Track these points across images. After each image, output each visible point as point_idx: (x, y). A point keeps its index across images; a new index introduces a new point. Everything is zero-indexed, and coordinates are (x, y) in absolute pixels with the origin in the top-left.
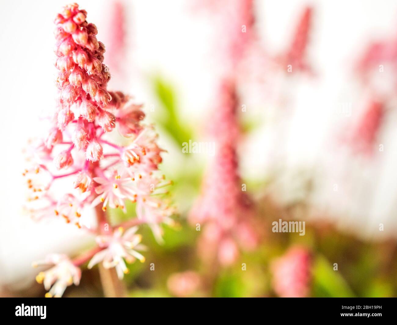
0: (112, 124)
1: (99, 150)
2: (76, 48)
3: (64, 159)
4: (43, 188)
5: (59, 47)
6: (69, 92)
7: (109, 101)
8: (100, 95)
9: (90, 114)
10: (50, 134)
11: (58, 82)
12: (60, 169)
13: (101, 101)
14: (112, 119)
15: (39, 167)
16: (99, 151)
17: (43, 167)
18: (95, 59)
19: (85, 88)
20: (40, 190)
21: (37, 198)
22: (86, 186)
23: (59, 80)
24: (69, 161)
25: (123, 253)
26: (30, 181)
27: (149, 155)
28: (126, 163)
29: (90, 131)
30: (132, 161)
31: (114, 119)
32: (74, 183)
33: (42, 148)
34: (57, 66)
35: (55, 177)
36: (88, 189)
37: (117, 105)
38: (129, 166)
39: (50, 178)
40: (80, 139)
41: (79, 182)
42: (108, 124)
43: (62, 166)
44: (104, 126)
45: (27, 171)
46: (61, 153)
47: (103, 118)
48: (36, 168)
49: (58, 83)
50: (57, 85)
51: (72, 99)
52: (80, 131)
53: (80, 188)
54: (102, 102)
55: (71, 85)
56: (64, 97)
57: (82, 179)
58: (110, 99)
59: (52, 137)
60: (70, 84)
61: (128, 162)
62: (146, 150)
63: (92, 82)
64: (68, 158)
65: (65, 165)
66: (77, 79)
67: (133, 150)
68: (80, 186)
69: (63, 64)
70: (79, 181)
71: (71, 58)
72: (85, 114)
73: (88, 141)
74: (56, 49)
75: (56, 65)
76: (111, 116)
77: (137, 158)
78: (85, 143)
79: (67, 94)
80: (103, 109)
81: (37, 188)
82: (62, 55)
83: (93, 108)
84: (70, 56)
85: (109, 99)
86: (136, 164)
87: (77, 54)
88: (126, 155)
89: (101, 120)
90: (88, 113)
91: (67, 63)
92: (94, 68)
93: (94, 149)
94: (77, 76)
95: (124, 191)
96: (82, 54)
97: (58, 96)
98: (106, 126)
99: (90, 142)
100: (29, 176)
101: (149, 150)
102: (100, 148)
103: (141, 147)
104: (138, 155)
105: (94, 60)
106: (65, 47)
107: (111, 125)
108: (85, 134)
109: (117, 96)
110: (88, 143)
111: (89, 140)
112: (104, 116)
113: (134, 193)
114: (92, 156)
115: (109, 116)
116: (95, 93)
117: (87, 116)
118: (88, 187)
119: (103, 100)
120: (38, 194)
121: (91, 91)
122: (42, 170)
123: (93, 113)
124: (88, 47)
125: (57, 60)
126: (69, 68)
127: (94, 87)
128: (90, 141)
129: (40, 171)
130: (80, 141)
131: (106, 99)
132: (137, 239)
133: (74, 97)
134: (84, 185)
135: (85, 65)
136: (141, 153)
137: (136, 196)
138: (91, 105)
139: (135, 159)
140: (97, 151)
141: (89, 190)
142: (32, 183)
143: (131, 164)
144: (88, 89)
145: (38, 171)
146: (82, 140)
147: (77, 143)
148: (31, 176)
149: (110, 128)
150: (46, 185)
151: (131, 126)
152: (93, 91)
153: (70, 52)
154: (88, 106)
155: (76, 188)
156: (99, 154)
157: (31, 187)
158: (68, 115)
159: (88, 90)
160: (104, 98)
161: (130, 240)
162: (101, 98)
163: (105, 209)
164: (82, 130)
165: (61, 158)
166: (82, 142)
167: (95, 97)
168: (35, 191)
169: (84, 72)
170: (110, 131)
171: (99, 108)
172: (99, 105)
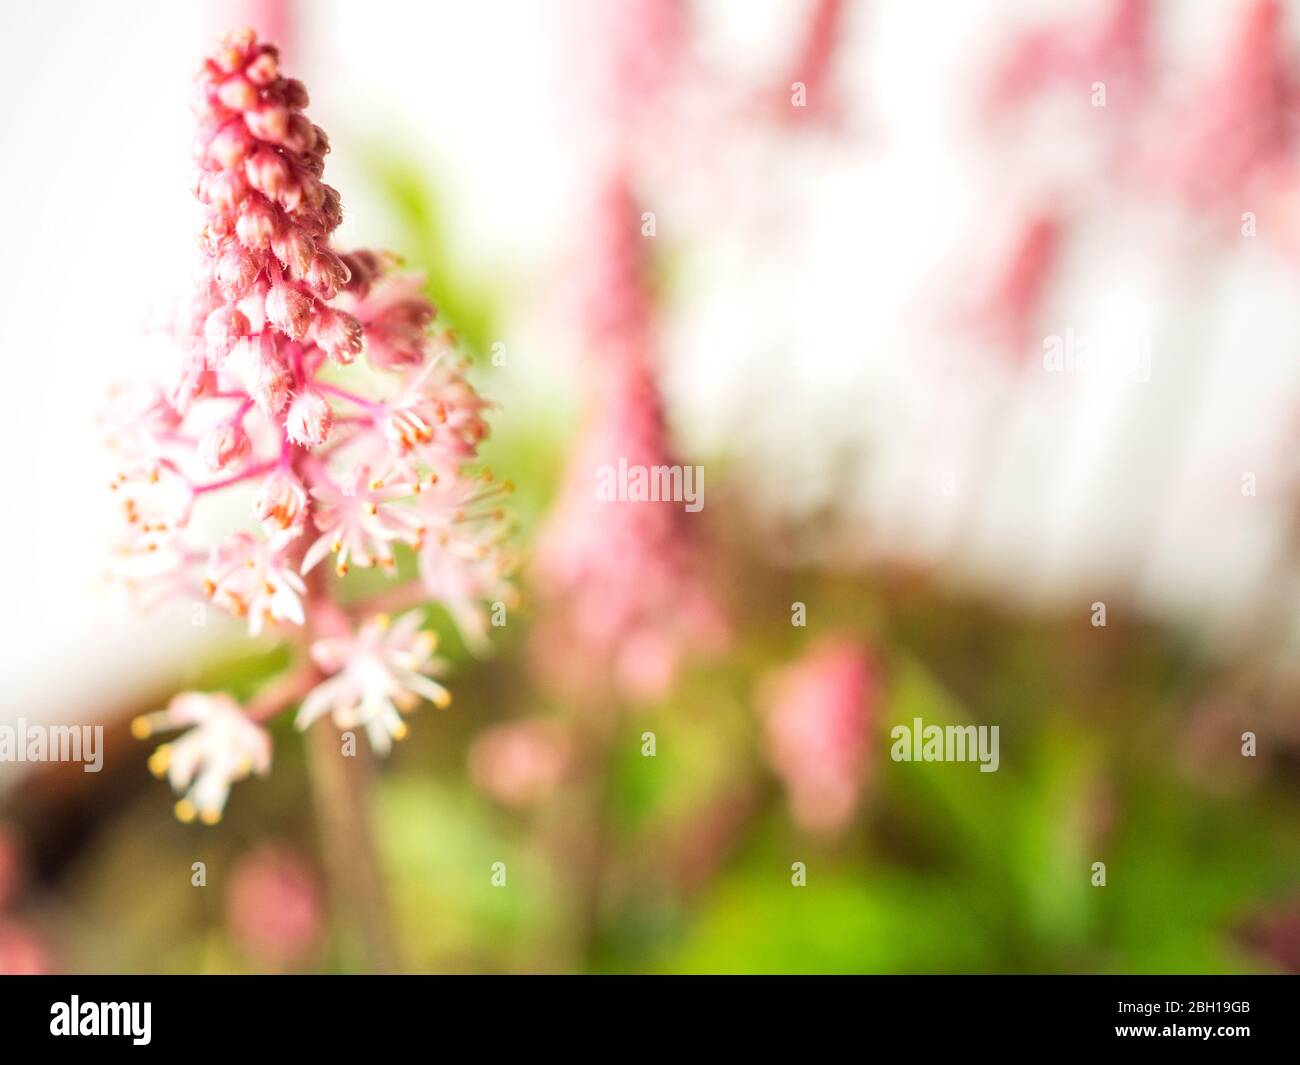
0: (355, 344)
1: (324, 415)
2: (257, 148)
3: (229, 444)
4: (170, 522)
5: (207, 144)
6: (238, 263)
7: (344, 282)
8: (318, 267)
9: (295, 321)
10: (185, 376)
11: (207, 237)
12: (218, 469)
13: (323, 283)
14: (355, 329)
15: (159, 464)
16: (325, 418)
17: (168, 464)
18: (306, 175)
19: (280, 251)
20: (162, 528)
21: (153, 548)
22: (290, 512)
23: (210, 232)
24: (241, 445)
25: (388, 685)
26: (130, 505)
27: (455, 418)
28: (395, 447)
29: (291, 362)
30: (412, 437)
31: (358, 331)
32: (259, 505)
33: (159, 413)
34: (202, 195)
35: (199, 490)
36: (296, 521)
37: (361, 288)
38: (404, 454)
39: (186, 495)
40: (270, 387)
41: (275, 501)
42: (344, 344)
43: (223, 460)
44: (333, 350)
45: (123, 478)
46: (219, 427)
47: (328, 328)
48: (149, 468)
49: (206, 241)
50: (204, 245)
51: (246, 283)
52: (269, 367)
53: (277, 517)
54: (326, 284)
55: (243, 246)
56: (222, 277)
57: (280, 494)
58: (345, 279)
59: (192, 383)
60: (241, 243)
61: (400, 443)
62: (446, 408)
63: (299, 235)
64: (237, 440)
65: (232, 457)
66: (260, 230)
67: (412, 410)
68: (278, 513)
69: (221, 190)
70: (274, 499)
71: (242, 175)
72: (283, 322)
73: (291, 392)
74: (199, 150)
75: (199, 191)
76: (350, 322)
77: (424, 429)
78: (283, 396)
79: (230, 270)
80: (329, 304)
81: (153, 522)
82: (218, 167)
83: (303, 303)
84: (241, 168)
85: (344, 277)
86: (420, 448)
87: (259, 164)
88: (396, 426)
89: (325, 333)
90: (289, 318)
91: (233, 187)
92: (304, 199)
93: (311, 412)
94: (260, 223)
95: (391, 521)
96: (273, 162)
97: (203, 274)
98: (338, 350)
99: (297, 393)
100: (128, 491)
101: (452, 408)
102: (326, 411)
103: (434, 400)
104: (426, 423)
105: (304, 177)
106: (226, 148)
107: (353, 347)
108: (281, 372)
109: (360, 264)
110: (290, 398)
111: (292, 386)
112: (333, 323)
113: (416, 522)
114: (306, 433)
115: (346, 323)
116: (309, 265)
117: (287, 325)
118: (295, 513)
119: (329, 280)
120: (154, 537)
121: (297, 260)
122: (165, 472)
123: (303, 317)
124: (288, 143)
125: (202, 178)
126: (237, 201)
127: (306, 250)
128: (298, 390)
129: (161, 477)
130: (270, 393)
131: (336, 278)
132: (426, 643)
133: (250, 277)
134: (285, 510)
135: (281, 193)
136: (432, 416)
137: (422, 531)
138: (298, 296)
139: (419, 436)
140: (319, 419)
141: (299, 523)
142: (138, 509)
143: (407, 445)
144: (290, 253)
145: (156, 477)
146: (275, 388)
147: (261, 398)
148: (136, 490)
149: (347, 355)
150: (179, 514)
151: (403, 346)
152: (302, 259)
153: (240, 159)
154: (288, 298)
155: (264, 519)
156: (324, 426)
157: (134, 519)
158: (234, 325)
159: (288, 256)
160: (332, 275)
161: (406, 648)
162: (324, 276)
163: (345, 569)
164: (274, 363)
165: (220, 440)
166: (276, 394)
167: (309, 273)
168: (147, 529)
169: (276, 210)
170: (350, 362)
171: (318, 304)
172: (318, 295)
